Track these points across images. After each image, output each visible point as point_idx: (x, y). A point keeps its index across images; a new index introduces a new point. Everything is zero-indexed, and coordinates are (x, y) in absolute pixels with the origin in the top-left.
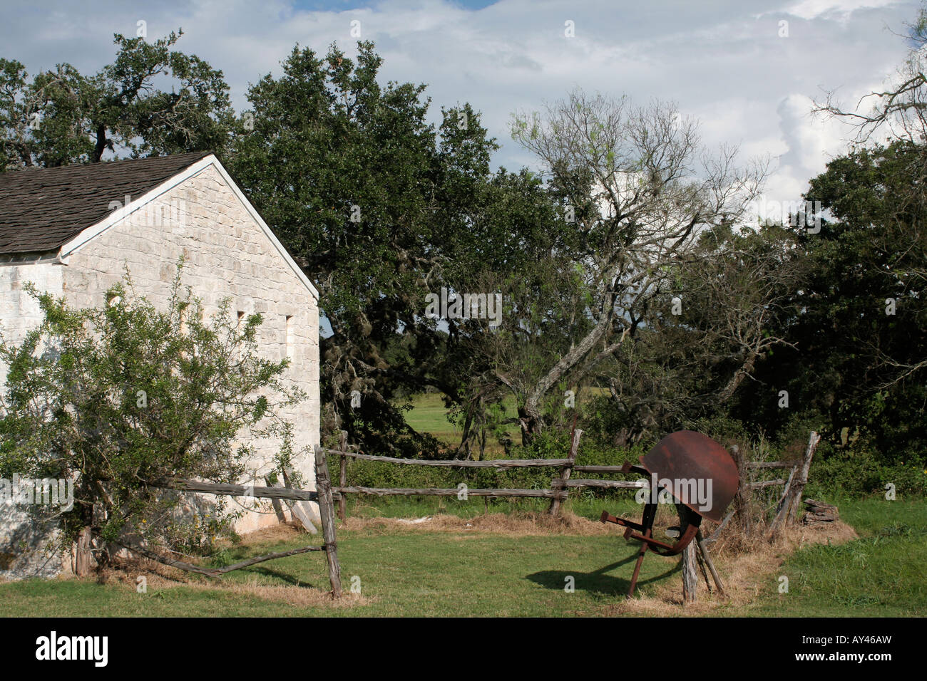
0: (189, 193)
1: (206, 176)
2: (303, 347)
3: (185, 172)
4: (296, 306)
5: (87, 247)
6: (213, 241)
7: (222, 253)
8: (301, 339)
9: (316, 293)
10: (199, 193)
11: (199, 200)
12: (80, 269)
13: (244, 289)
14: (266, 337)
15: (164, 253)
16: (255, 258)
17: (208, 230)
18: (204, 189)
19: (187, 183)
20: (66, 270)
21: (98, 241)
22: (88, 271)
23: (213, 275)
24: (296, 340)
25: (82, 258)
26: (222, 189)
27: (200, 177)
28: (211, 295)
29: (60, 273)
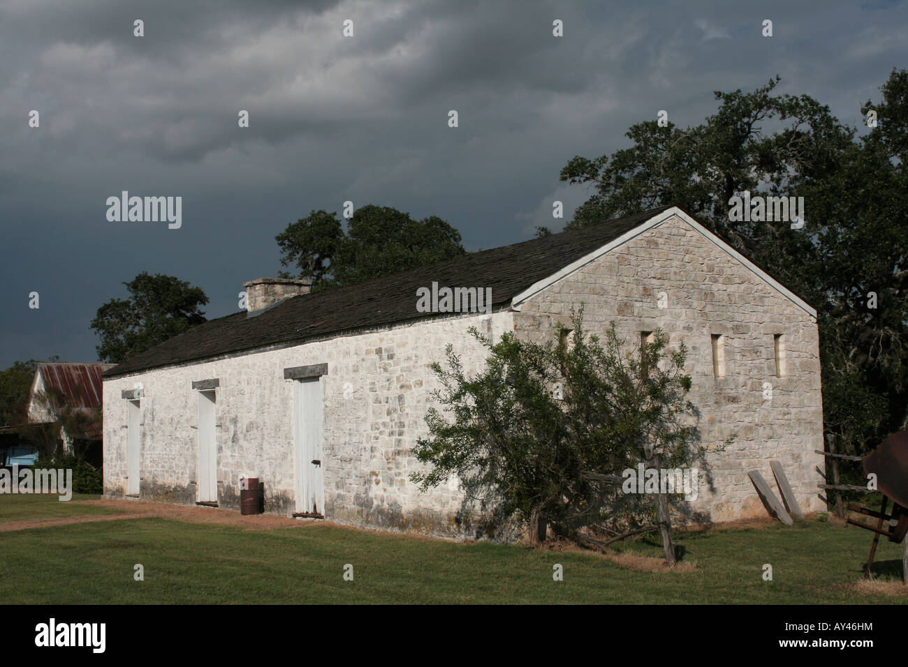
0: (648, 242)
1: (668, 225)
2: (797, 361)
3: (642, 225)
4: (787, 325)
5: (538, 296)
6: (678, 278)
7: (690, 287)
8: (795, 354)
9: (814, 312)
10: (660, 241)
11: (661, 246)
12: (531, 313)
13: (717, 316)
14: (747, 354)
15: (622, 293)
16: (731, 289)
17: (673, 270)
18: (666, 236)
19: (646, 234)
20: (517, 315)
21: (550, 291)
22: (539, 315)
23: (679, 306)
24: (787, 355)
25: (532, 304)
26: (689, 234)
27: (661, 227)
28: (678, 323)
29: (512, 318)
